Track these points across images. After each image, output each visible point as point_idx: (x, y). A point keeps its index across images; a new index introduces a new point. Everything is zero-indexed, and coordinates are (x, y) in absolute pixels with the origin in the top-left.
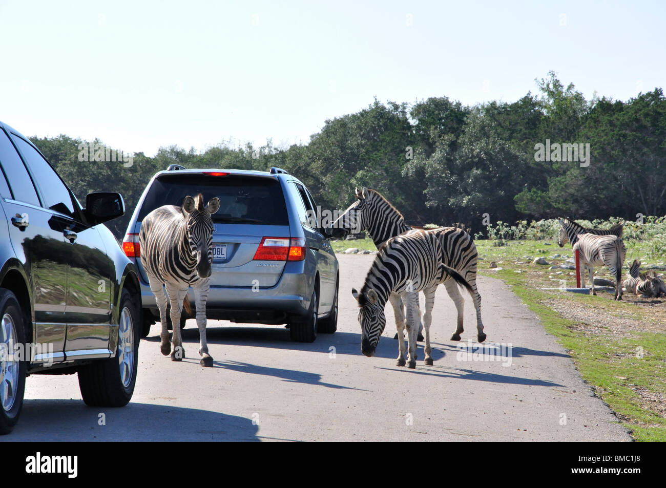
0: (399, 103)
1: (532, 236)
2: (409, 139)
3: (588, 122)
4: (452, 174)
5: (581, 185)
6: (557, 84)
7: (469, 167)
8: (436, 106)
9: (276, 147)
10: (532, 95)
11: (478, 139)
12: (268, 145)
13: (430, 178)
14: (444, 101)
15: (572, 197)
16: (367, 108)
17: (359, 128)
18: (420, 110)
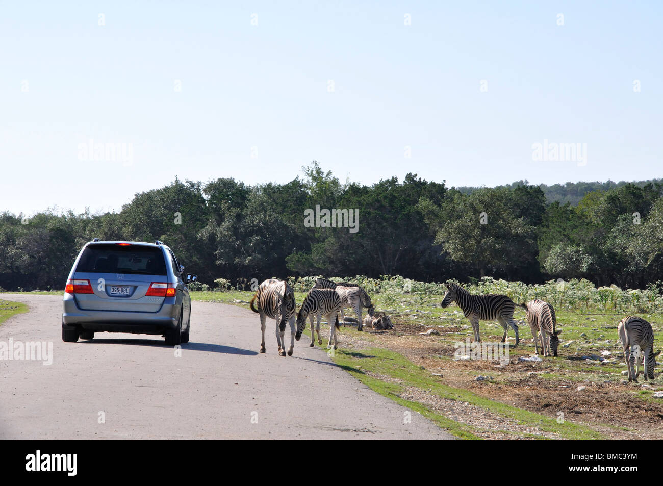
0: (195, 182)
1: (298, 289)
2: (203, 211)
3: (342, 201)
4: (237, 239)
5: (336, 250)
6: (319, 171)
7: (251, 233)
8: (224, 185)
9: (93, 214)
10: (299, 179)
11: (258, 212)
12: (86, 213)
13: (221, 242)
14: (230, 181)
15: (329, 259)
16: (169, 185)
17: (163, 200)
18: (211, 187)
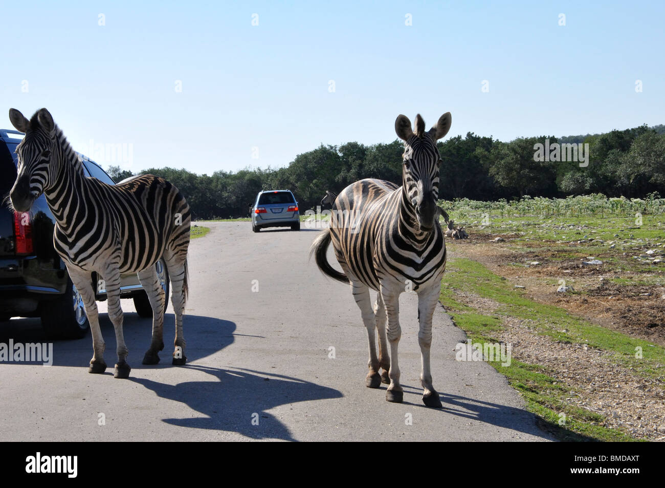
0: (333, 145)
2: (339, 163)
8: (351, 146)
11: (373, 162)
14: (355, 144)
16: (317, 148)
17: (314, 158)
18: (343, 149)
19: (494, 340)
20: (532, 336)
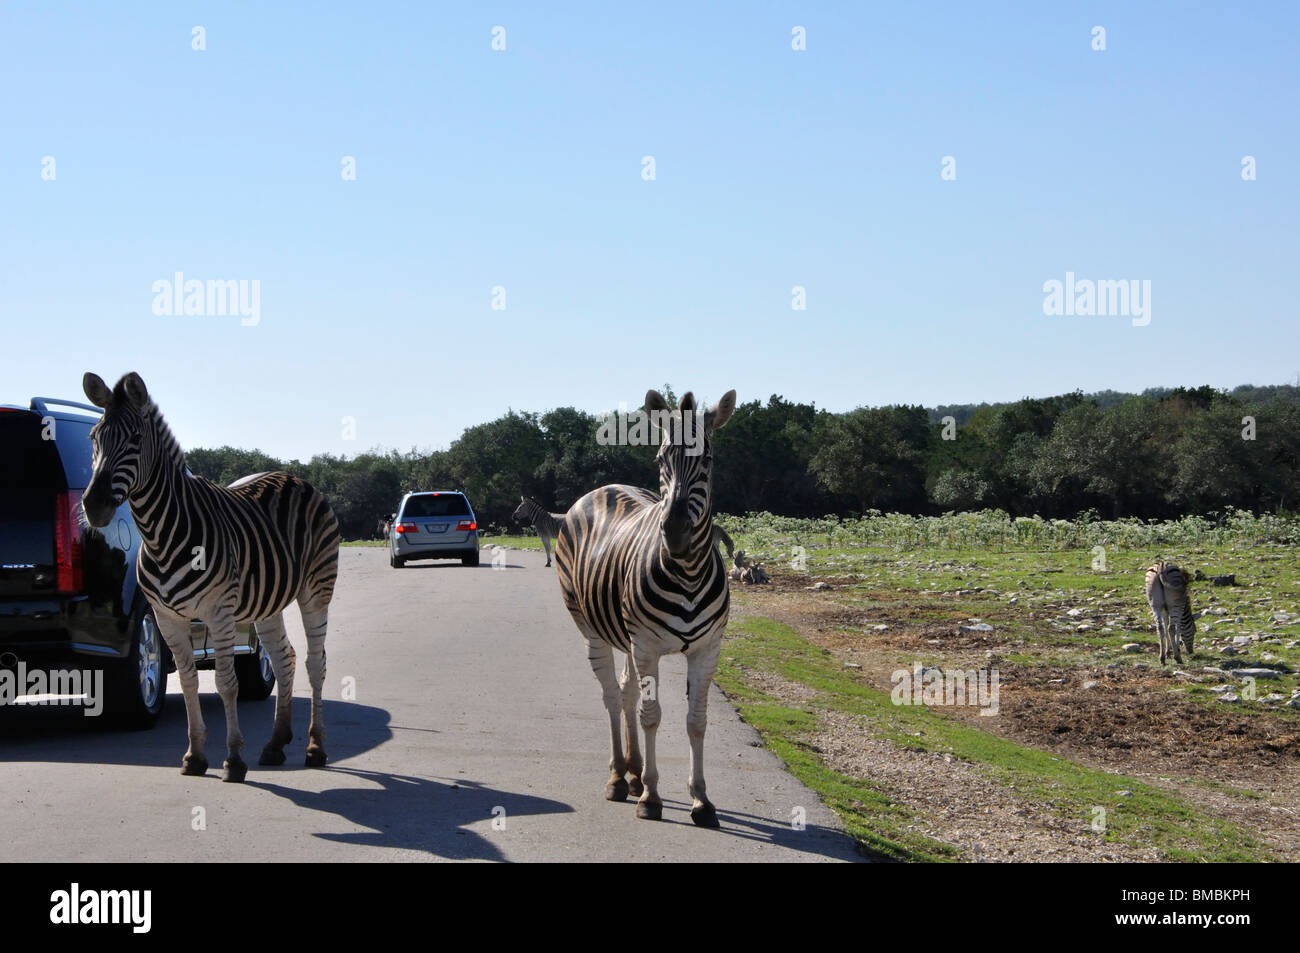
0: (531, 412)
2: (540, 444)
8: (564, 416)
14: (571, 411)
16: (502, 417)
17: (495, 434)
18: (549, 419)
19: (804, 745)
20: (865, 739)
